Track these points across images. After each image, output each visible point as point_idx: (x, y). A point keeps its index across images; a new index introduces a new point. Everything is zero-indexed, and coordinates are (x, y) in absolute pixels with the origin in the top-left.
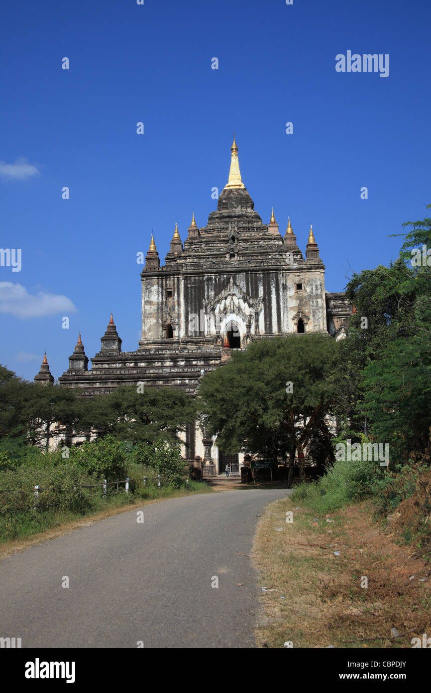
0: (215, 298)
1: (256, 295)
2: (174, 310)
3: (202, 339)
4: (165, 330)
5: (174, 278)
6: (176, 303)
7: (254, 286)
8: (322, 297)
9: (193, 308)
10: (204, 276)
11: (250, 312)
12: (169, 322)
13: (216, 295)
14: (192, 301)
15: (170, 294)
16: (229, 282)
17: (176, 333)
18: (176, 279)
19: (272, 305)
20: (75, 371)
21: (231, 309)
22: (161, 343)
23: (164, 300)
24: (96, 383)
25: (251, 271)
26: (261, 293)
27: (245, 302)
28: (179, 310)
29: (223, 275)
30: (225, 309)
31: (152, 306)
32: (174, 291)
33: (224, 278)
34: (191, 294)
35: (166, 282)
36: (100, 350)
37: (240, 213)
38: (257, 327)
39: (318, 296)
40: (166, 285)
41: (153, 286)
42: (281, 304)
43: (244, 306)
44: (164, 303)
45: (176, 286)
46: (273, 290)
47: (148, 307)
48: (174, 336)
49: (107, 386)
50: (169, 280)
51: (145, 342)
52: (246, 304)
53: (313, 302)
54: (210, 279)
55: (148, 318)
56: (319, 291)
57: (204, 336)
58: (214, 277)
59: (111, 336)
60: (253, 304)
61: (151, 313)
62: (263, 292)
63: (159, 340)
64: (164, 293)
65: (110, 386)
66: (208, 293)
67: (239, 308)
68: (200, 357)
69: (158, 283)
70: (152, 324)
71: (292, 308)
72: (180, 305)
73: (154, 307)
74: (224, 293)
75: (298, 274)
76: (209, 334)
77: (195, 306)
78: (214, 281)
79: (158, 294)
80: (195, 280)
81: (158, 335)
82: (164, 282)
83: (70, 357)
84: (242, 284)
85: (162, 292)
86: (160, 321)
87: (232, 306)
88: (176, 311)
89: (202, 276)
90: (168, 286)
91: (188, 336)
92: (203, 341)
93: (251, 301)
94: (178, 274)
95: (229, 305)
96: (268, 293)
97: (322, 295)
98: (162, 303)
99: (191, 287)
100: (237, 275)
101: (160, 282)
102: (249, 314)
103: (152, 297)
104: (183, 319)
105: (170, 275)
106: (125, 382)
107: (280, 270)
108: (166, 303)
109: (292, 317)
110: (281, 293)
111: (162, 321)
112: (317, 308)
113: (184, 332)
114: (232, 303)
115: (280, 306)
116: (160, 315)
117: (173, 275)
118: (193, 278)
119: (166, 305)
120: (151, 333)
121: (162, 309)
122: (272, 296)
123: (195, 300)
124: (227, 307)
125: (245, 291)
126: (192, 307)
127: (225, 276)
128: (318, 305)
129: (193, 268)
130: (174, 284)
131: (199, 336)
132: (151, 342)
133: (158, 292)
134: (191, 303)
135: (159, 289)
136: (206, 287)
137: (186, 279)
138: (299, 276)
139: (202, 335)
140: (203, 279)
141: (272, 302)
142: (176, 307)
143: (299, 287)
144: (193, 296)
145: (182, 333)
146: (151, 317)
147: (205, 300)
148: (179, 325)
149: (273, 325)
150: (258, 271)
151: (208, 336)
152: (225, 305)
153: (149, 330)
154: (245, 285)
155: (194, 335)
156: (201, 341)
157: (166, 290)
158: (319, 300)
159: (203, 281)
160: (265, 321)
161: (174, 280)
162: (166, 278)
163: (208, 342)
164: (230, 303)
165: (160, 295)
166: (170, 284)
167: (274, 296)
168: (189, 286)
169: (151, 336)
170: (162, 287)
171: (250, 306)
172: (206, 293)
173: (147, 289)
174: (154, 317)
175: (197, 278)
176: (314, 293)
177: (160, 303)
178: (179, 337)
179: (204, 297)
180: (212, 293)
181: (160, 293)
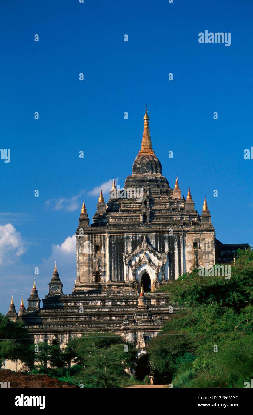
0: (132, 252)
1: (163, 251)
2: (101, 261)
3: (122, 284)
4: (94, 276)
5: (101, 236)
6: (102, 255)
7: (161, 244)
8: (212, 253)
9: (116, 259)
10: (124, 235)
11: (159, 263)
12: (97, 270)
13: (133, 249)
14: (114, 254)
15: (97, 249)
16: (142, 240)
17: (102, 278)
18: (102, 236)
19: (175, 258)
20: (33, 309)
21: (144, 261)
22: (92, 286)
23: (94, 253)
24: (48, 318)
25: (159, 232)
26: (167, 249)
27: (154, 255)
28: (105, 261)
29: (139, 234)
30: (140, 260)
31: (85, 257)
32: (101, 246)
33: (139, 237)
34: (114, 249)
35: (95, 239)
36: (48, 293)
37: (151, 178)
38: (164, 275)
39: (209, 253)
40: (95, 241)
41: (84, 241)
42: (182, 258)
43: (154, 258)
44: (94, 255)
45: (102, 242)
46: (176, 247)
47: (81, 258)
48: (101, 280)
49: (56, 321)
50: (97, 238)
51: (80, 285)
52: (156, 258)
53: (205, 256)
54: (128, 238)
55: (81, 266)
56: (210, 248)
57: (124, 281)
58: (131, 236)
59: (56, 282)
60: (161, 258)
61: (84, 263)
62: (168, 248)
63: (90, 284)
64: (93, 247)
65: (59, 321)
66: (127, 248)
67: (150, 260)
68: (122, 300)
69: (89, 240)
70: (84, 271)
71: (190, 261)
72: (106, 257)
73: (86, 258)
74: (139, 249)
75: (195, 235)
76: (127, 279)
77: (117, 258)
78: (131, 239)
79: (89, 248)
80: (117, 237)
81: (89, 280)
82: (93, 239)
83: (29, 299)
84: (153, 242)
85: (92, 247)
86: (91, 269)
87: (145, 259)
88: (103, 261)
89: (122, 235)
90: (97, 242)
91: (112, 281)
92: (123, 285)
93: (159, 255)
94: (104, 233)
95: (143, 258)
96: (172, 248)
97: (212, 252)
98: (92, 255)
99: (114, 243)
100: (149, 235)
101: (90, 239)
102: (157, 265)
103: (84, 250)
104: (108, 267)
105: (97, 233)
106: (69, 318)
107: (181, 231)
108: (95, 255)
109: (190, 268)
110: (182, 250)
111: (92, 268)
112: (208, 261)
113: (109, 278)
114: (145, 257)
115: (181, 259)
116: (91, 264)
117: (101, 233)
118: (115, 236)
119: (95, 256)
120: (84, 278)
121: (92, 260)
122: (175, 251)
123: (117, 253)
124: (141, 259)
125: (155, 246)
126: (114, 259)
127: (140, 235)
128: (209, 259)
129: (115, 228)
130: (101, 240)
131: (120, 281)
132: (84, 285)
133: (89, 246)
134: (114, 256)
135: (89, 244)
136: (125, 243)
137: (110, 237)
138: (195, 236)
139: (122, 280)
140: (123, 237)
141: (175, 256)
142: (103, 258)
143: (195, 245)
144: (116, 250)
145: (107, 278)
146: (84, 266)
147: (125, 254)
148: (105, 272)
149: (175, 274)
150: (165, 232)
151: (127, 281)
152: (140, 258)
153: (82, 275)
154: (155, 243)
155: (116, 280)
156: (121, 285)
157: (95, 245)
158: (210, 255)
159: (123, 239)
160: (170, 271)
161: (101, 238)
162: (95, 236)
163: (127, 285)
164: (144, 257)
165: (91, 249)
166: (98, 240)
167: (176, 252)
168: (113, 242)
169: (84, 280)
170: (92, 242)
171: (158, 259)
172: (125, 248)
173: (81, 244)
174: (86, 266)
175: (118, 236)
176: (207, 250)
177: (90, 255)
178: (105, 281)
179: (124, 251)
180: (130, 249)
181: (91, 247)
